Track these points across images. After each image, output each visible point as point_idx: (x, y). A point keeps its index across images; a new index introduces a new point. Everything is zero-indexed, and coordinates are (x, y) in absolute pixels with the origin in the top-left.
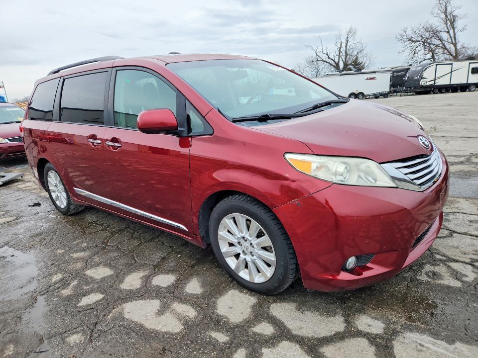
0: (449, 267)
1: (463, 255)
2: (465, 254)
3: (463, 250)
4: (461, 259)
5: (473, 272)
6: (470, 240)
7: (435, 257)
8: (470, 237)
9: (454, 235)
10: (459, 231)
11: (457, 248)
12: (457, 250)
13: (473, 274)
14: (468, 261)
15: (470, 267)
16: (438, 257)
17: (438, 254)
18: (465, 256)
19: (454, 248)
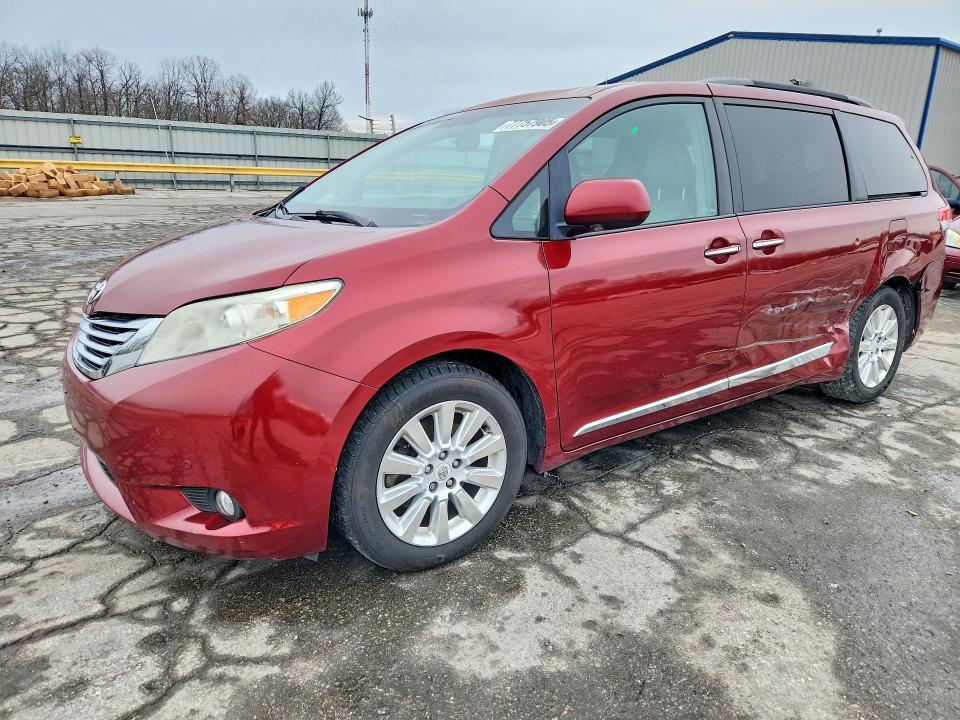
0: (68, 537)
1: (55, 568)
2: (52, 574)
3: (58, 582)
4: (53, 560)
5: (21, 550)
6: (56, 613)
7: (102, 539)
8: (58, 622)
9: (98, 608)
10: (94, 625)
11: (73, 578)
12: (70, 572)
13: (21, 547)
14: (40, 564)
15: (31, 554)
16: (97, 543)
17: (102, 547)
18: (49, 570)
19: (81, 575)
